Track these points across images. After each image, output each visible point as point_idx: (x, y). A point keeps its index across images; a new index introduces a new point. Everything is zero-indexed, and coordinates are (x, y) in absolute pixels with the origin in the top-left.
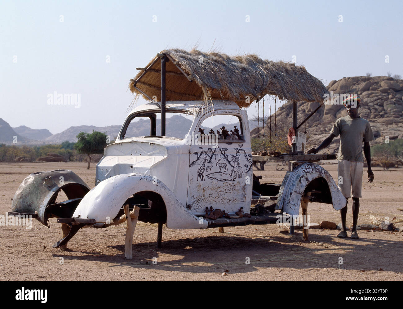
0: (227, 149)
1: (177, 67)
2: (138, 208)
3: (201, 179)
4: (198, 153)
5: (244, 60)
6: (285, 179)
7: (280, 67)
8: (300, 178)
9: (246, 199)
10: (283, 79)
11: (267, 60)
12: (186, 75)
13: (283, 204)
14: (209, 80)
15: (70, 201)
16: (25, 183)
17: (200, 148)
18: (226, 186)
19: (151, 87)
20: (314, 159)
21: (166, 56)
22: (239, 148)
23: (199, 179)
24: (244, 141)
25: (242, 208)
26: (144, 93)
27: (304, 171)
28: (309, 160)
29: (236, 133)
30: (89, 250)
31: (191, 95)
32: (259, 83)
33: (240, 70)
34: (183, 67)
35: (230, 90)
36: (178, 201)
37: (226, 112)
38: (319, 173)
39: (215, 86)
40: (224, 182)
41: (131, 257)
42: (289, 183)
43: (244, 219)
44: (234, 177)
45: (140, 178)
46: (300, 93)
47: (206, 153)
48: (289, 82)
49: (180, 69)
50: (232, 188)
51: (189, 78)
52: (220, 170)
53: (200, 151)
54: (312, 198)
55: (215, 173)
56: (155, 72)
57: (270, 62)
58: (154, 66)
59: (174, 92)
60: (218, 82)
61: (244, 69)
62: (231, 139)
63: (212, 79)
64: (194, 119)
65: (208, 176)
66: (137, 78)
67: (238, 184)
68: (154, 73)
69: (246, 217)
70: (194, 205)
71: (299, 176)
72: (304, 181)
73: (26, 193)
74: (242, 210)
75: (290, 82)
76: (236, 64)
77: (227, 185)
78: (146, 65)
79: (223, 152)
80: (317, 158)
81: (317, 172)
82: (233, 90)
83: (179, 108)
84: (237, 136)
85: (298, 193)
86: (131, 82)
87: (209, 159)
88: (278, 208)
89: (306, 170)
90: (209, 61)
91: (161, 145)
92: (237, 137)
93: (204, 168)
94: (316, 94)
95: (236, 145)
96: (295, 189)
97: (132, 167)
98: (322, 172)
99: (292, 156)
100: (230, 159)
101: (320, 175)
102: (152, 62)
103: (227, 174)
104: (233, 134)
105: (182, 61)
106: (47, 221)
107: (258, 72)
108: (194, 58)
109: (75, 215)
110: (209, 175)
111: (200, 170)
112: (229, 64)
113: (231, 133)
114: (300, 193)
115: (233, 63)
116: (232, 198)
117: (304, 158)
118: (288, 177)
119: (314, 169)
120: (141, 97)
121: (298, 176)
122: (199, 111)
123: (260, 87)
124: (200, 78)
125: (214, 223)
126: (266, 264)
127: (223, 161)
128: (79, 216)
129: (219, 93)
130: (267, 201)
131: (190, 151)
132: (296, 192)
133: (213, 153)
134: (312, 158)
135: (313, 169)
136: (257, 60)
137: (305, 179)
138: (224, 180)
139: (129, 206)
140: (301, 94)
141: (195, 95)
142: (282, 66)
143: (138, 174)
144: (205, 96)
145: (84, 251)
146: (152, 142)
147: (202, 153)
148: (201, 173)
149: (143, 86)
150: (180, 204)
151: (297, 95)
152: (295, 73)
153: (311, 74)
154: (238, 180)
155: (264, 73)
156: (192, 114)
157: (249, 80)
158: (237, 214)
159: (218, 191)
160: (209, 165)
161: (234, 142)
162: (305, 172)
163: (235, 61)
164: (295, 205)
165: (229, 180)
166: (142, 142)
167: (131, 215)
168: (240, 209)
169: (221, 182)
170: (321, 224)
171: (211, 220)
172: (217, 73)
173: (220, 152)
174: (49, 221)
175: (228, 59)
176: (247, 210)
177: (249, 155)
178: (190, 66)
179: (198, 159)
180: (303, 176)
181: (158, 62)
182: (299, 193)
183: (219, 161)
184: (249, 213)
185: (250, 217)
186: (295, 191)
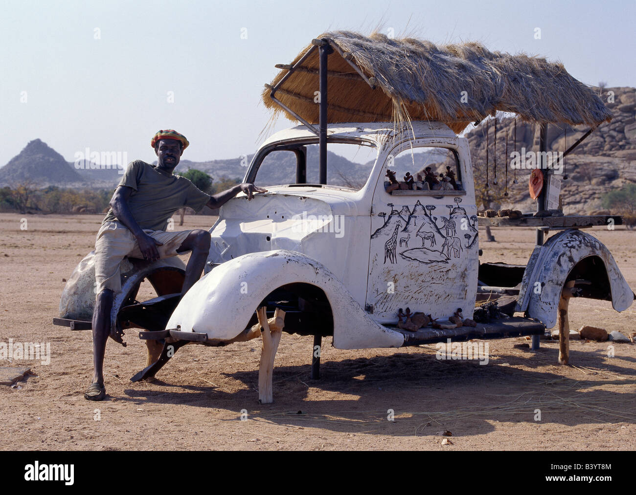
0: (435, 208)
1: (349, 62)
2: (283, 313)
3: (390, 259)
4: (386, 214)
5: (460, 51)
6: (533, 259)
7: (521, 65)
8: (560, 257)
9: (467, 293)
10: (529, 85)
11: (499, 53)
12: (364, 76)
13: (529, 302)
14: (404, 85)
15: (162, 299)
16: (83, 268)
17: (388, 205)
18: (433, 272)
19: (300, 98)
20: (583, 225)
21: (328, 44)
22: (455, 205)
23: (388, 259)
24: (465, 193)
25: (460, 310)
26: (288, 107)
27: (565, 245)
28: (573, 226)
29: (450, 179)
30: (194, 382)
31: (368, 112)
32: (488, 92)
33: (456, 68)
34: (360, 62)
35: (441, 103)
36: (352, 300)
37: (433, 143)
38: (590, 249)
39: (416, 97)
40: (429, 265)
41: (270, 399)
42: (539, 266)
43: (465, 330)
44: (447, 255)
45: (287, 260)
46: (558, 110)
47: (399, 213)
48: (538, 90)
49: (354, 66)
50: (443, 276)
51: (369, 82)
52: (424, 243)
53: (388, 211)
54: (577, 291)
55: (414, 249)
56: (308, 71)
57: (505, 55)
58: (306, 61)
59: (340, 107)
60: (419, 89)
61: (462, 67)
62: (442, 188)
63: (408, 84)
64: (378, 155)
65: (402, 254)
66: (276, 82)
67: (454, 268)
68: (306, 73)
69: (468, 326)
70: (378, 306)
71: (557, 253)
72: (565, 261)
73: (84, 286)
74: (459, 313)
75: (541, 89)
76: (448, 58)
77: (435, 270)
78: (293, 60)
79: (428, 212)
80: (588, 223)
81: (587, 246)
82: (445, 103)
83: (348, 135)
84: (451, 183)
85: (555, 283)
86: (265, 90)
87: (404, 224)
88: (521, 308)
89: (570, 243)
90: (403, 52)
91: (321, 200)
92: (452, 186)
93: (396, 240)
94: (584, 112)
95: (449, 200)
96: (551, 275)
97: (269, 239)
98: (595, 247)
99: (542, 219)
100: (440, 224)
101: (594, 252)
102: (303, 54)
103: (435, 251)
104: (444, 180)
105: (357, 52)
106: (122, 335)
107: (487, 73)
108: (377, 46)
109: (171, 325)
110: (404, 252)
111: (390, 244)
112: (436, 57)
113: (441, 179)
114: (559, 282)
115: (443, 57)
116: (444, 293)
117: (564, 223)
118: (538, 255)
119: (583, 241)
120: (282, 115)
121: (555, 254)
122: (386, 140)
123: (491, 98)
124: (388, 82)
125: (414, 338)
126: (512, 417)
127: (428, 228)
128: (179, 327)
129: (422, 108)
130: (500, 296)
131: (372, 210)
132: (552, 281)
133: (411, 214)
134: (578, 222)
135: (580, 242)
136: (482, 51)
137: (568, 259)
138: (430, 261)
139: (267, 309)
140: (560, 112)
141: (375, 112)
142: (526, 63)
143: (283, 253)
144: (397, 113)
145: (186, 384)
146: (304, 196)
147: (391, 214)
148: (390, 250)
149: (285, 96)
150: (356, 305)
151: (552, 113)
152: (548, 75)
153: (574, 77)
154: (453, 260)
155: (496, 73)
156: (373, 145)
157: (472, 87)
158: (452, 320)
159: (419, 281)
160: (405, 235)
161: (447, 195)
162: (567, 246)
163: (446, 54)
164: (550, 304)
165: (438, 262)
166: (286, 195)
167: (270, 326)
168: (456, 311)
169: (424, 265)
170: (581, 332)
171: (409, 332)
172: (418, 74)
173: (423, 212)
174: (124, 334)
175: (434, 50)
176: (468, 315)
177: (471, 218)
178: (372, 61)
179: (386, 224)
180: (563, 254)
181: (313, 54)
182: (557, 282)
183: (421, 228)
184: (472, 318)
185: (474, 326)
186: (551, 279)
